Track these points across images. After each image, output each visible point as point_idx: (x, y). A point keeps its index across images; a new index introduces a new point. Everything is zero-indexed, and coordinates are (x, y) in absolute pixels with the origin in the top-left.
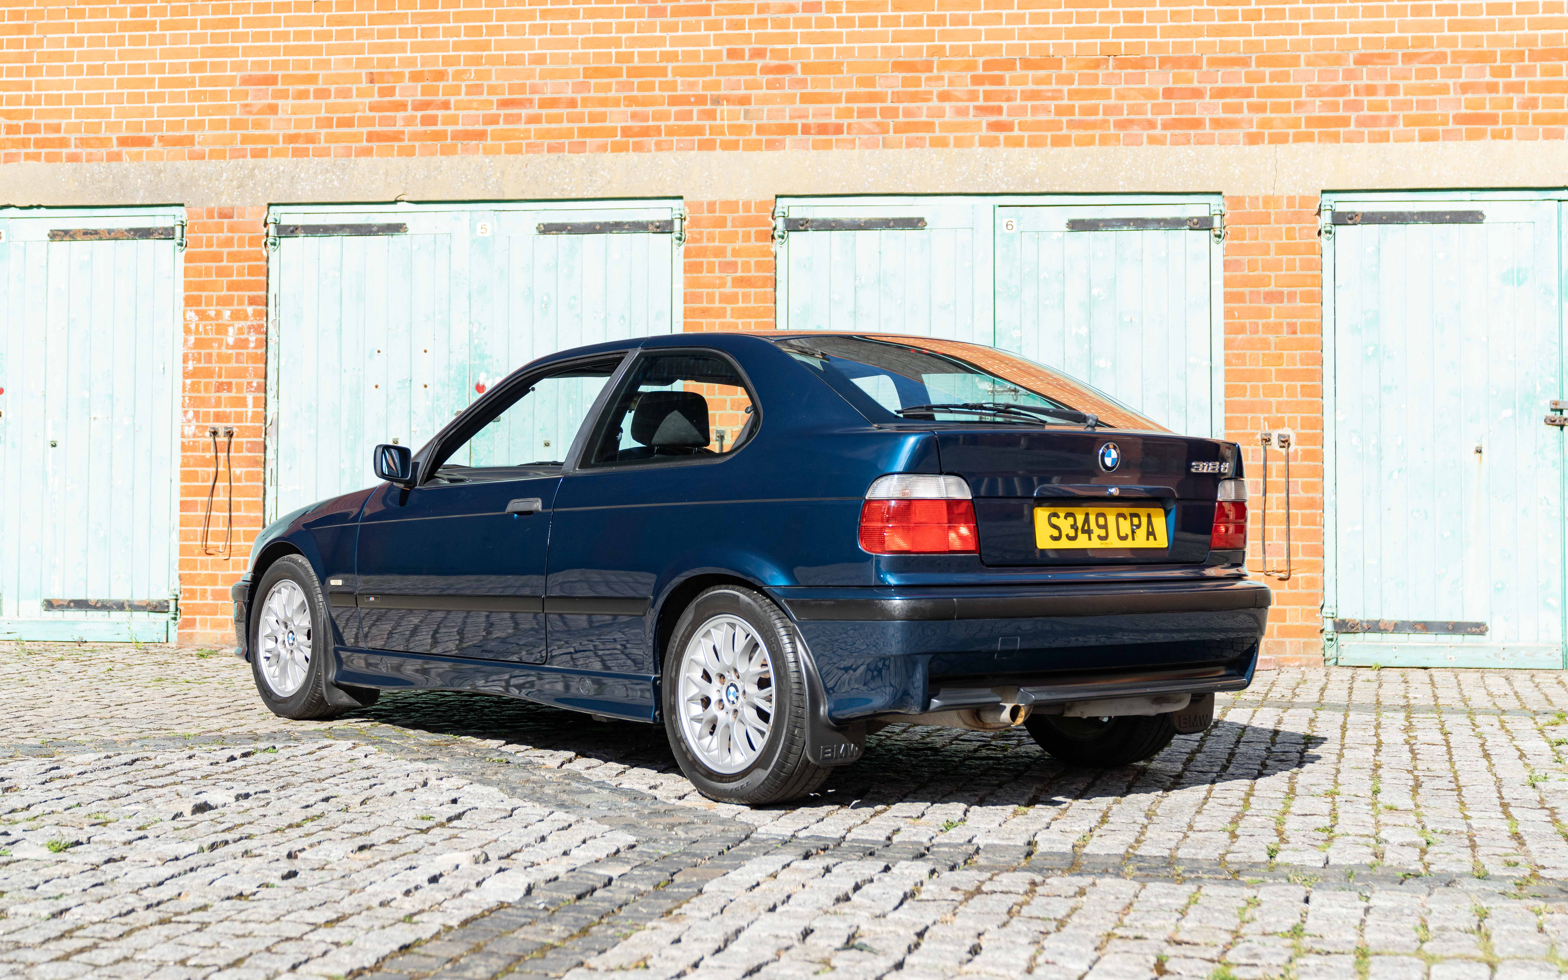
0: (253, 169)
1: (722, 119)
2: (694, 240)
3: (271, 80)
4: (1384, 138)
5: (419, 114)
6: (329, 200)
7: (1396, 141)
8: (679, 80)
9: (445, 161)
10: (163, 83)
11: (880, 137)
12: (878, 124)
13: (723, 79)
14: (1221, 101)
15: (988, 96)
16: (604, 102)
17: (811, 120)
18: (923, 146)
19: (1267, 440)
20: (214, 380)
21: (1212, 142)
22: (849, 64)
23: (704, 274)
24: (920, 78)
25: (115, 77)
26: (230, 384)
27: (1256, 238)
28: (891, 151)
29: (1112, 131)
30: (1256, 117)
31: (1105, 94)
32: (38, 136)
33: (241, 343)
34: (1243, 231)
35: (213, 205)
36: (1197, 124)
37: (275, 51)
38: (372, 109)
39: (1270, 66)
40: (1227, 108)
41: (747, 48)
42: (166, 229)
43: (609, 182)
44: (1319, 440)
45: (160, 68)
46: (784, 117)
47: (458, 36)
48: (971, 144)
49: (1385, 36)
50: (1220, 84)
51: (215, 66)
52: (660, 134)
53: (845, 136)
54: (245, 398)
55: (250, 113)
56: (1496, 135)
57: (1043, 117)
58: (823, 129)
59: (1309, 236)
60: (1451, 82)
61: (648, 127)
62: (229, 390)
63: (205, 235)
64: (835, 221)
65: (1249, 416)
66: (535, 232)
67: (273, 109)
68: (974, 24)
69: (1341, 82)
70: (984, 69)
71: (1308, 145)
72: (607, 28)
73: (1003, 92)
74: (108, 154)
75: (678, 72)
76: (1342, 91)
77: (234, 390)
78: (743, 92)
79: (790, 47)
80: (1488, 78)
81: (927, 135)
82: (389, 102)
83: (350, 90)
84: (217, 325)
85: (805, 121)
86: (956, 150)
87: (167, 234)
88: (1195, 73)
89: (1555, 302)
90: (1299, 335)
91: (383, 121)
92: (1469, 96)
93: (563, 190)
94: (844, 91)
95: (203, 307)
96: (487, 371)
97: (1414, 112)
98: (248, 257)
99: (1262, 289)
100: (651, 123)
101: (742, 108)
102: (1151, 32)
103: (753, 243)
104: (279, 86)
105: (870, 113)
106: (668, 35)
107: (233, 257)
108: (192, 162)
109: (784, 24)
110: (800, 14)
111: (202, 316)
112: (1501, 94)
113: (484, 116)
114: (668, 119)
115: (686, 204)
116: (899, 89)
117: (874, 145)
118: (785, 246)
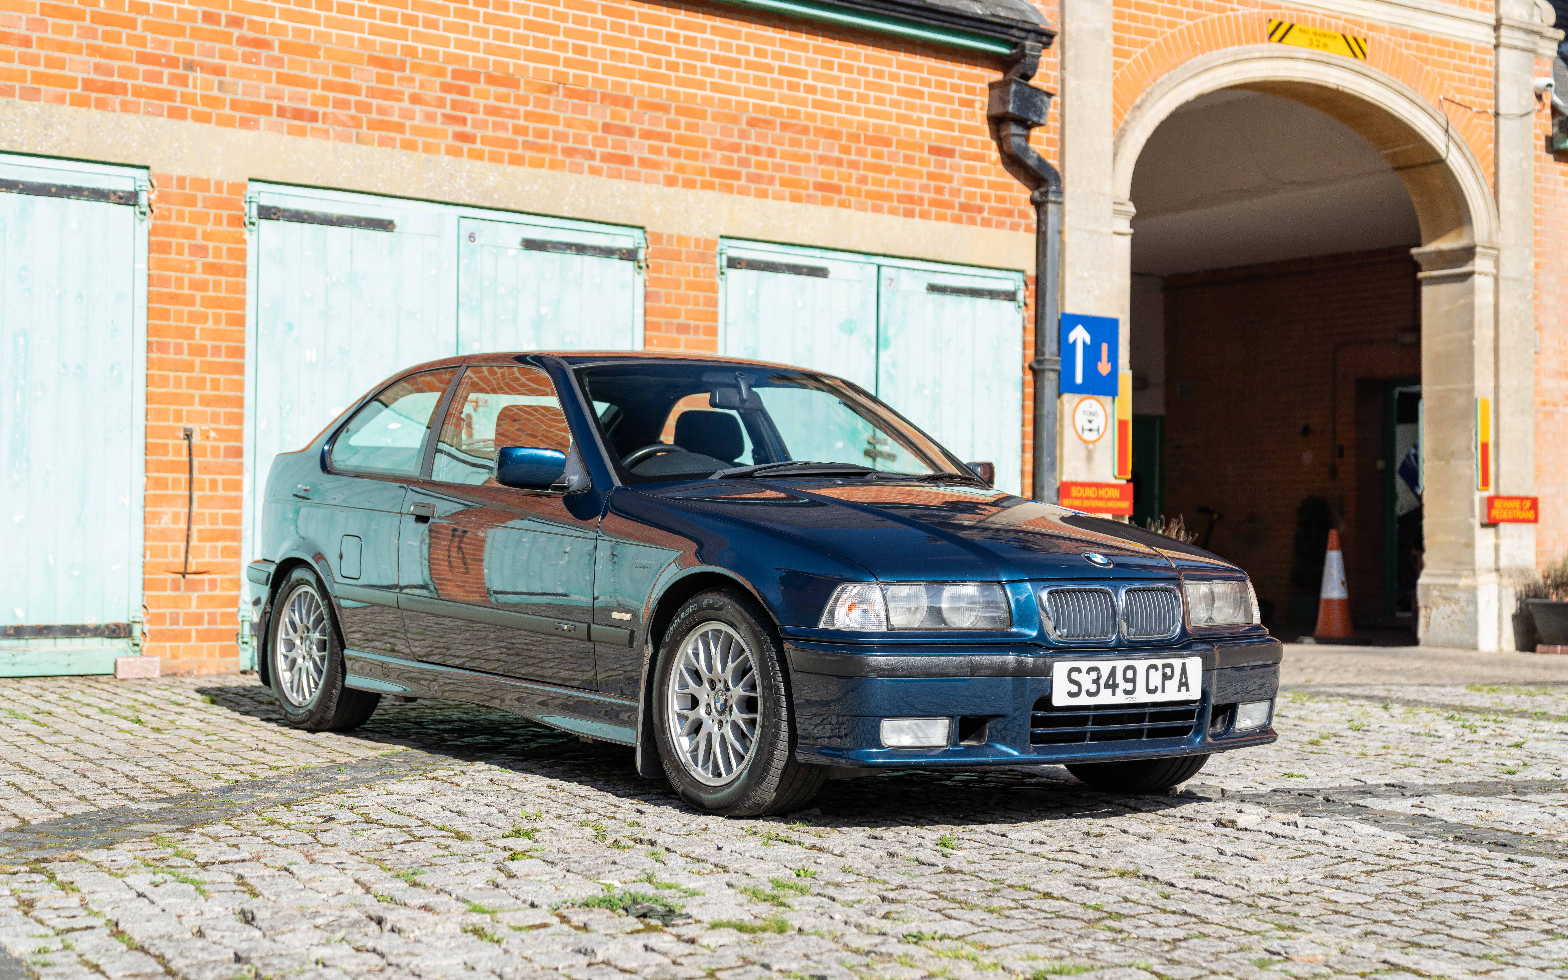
1: (195, 87)
2: (162, 217)
4: (764, 194)
7: (773, 198)
8: (149, 36)
11: (354, 131)
12: (353, 118)
13: (196, 43)
14: (647, 142)
15: (455, 105)
16: (63, 47)
17: (286, 103)
18: (394, 147)
21: (638, 179)
22: (326, 49)
23: (173, 256)
24: (392, 77)
27: (671, 273)
28: (364, 147)
29: (559, 156)
30: (673, 161)
31: (554, 120)
34: (660, 265)
36: (628, 160)
39: (685, 116)
40: (652, 150)
41: (223, 13)
43: (67, 139)
46: (259, 96)
48: (438, 152)
49: (769, 104)
50: (646, 126)
52: (125, 93)
53: (319, 125)
56: (842, 204)
57: (501, 134)
58: (298, 114)
59: (710, 276)
60: (812, 152)
61: (113, 83)
64: (307, 213)
68: (444, 30)
69: (736, 139)
70: (452, 78)
71: (711, 193)
73: (468, 103)
75: (147, 27)
76: (736, 148)
78: (216, 61)
79: (268, 21)
80: (836, 154)
81: (398, 136)
85: (281, 103)
86: (424, 155)
88: (627, 113)
89: (874, 351)
92: (824, 167)
93: (12, 141)
94: (320, 77)
97: (786, 175)
99: (673, 321)
100: (116, 79)
101: (216, 79)
102: (593, 67)
103: (224, 227)
105: (345, 104)
112: (844, 169)
114: (136, 77)
115: (154, 176)
116: (373, 84)
117: (347, 139)
118: (255, 234)
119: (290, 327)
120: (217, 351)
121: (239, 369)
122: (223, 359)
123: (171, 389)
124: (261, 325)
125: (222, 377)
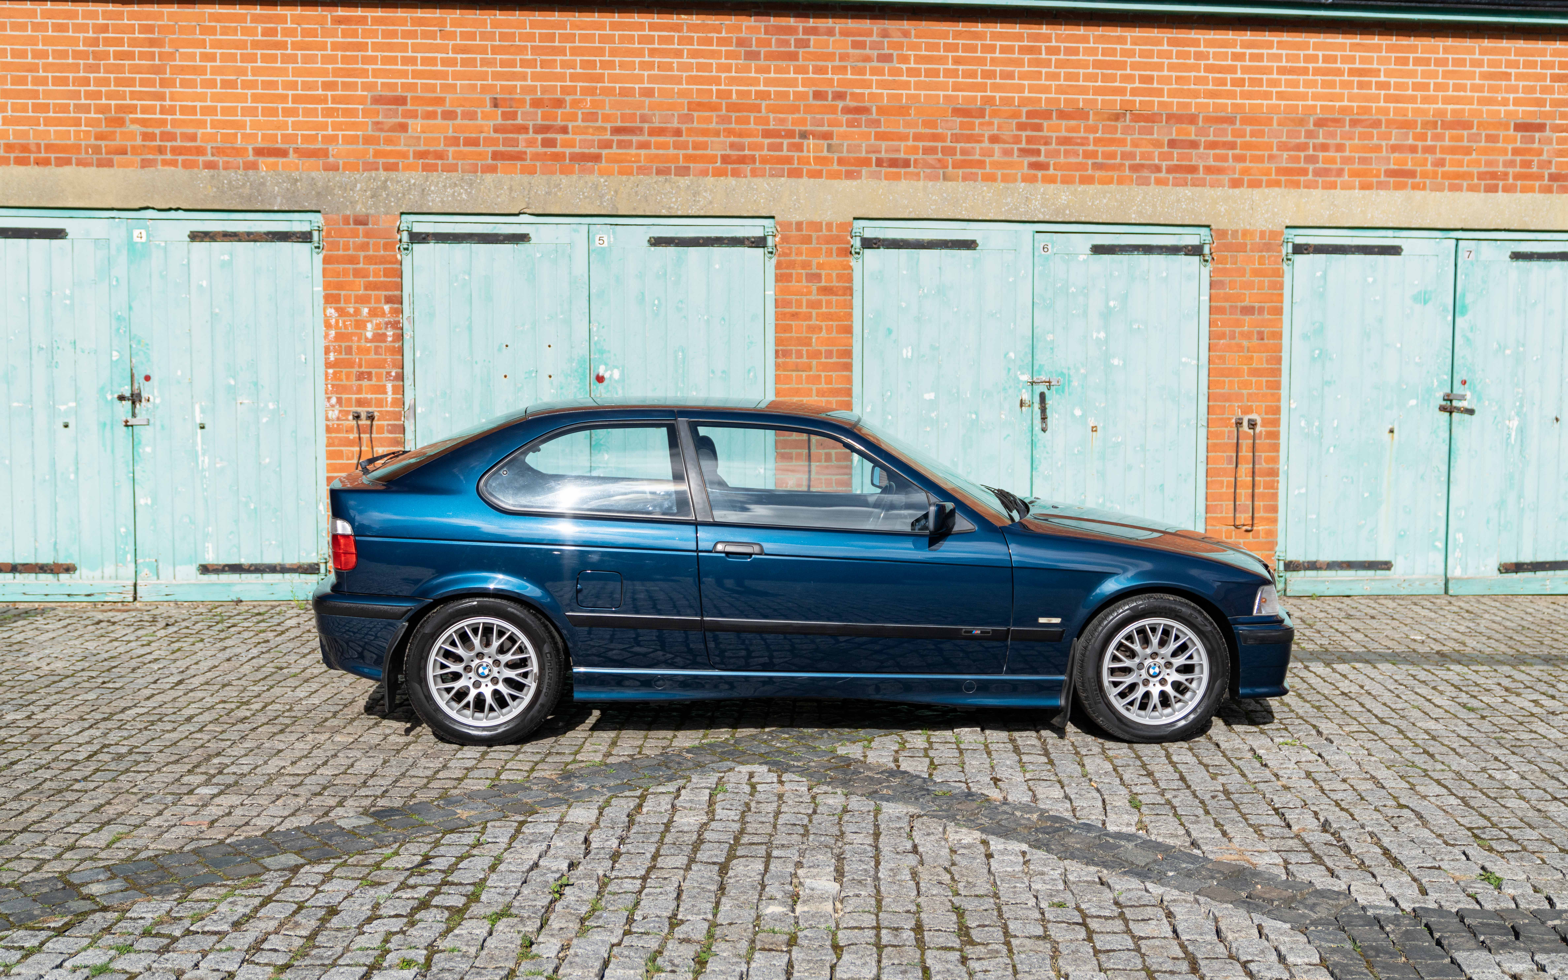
0: (386, 181)
1: (809, 151)
2: (785, 254)
3: (401, 101)
4: (1333, 186)
5: (540, 137)
6: (458, 211)
7: (1342, 189)
8: (771, 116)
9: (564, 180)
10: (296, 99)
11: (941, 171)
12: (939, 160)
13: (809, 117)
14: (1212, 152)
15: (1029, 140)
16: (705, 132)
17: (883, 155)
18: (975, 180)
19: (1239, 423)
20: (355, 370)
21: (1204, 185)
22: (916, 108)
23: (793, 283)
24: (974, 123)
25: (249, 92)
26: (370, 374)
27: (1236, 263)
28: (950, 183)
29: (1127, 173)
30: (1239, 166)
31: (1122, 142)
32: (174, 143)
33: (379, 337)
34: (1226, 257)
35: (348, 213)
36: (1193, 169)
37: (404, 74)
38: (496, 130)
39: (1251, 124)
40: (1217, 158)
41: (830, 90)
42: (303, 233)
43: (711, 202)
44: (1276, 422)
45: (293, 86)
46: (861, 152)
47: (575, 68)
48: (1015, 180)
49: (1337, 104)
50: (1211, 138)
51: (346, 86)
52: (754, 162)
53: (912, 169)
54: (385, 386)
55: (381, 130)
56: (1415, 187)
57: (1073, 160)
58: (894, 163)
59: (1276, 263)
60: (1384, 143)
61: (745, 156)
62: (370, 379)
63: (341, 240)
64: (902, 240)
65: (1227, 404)
66: (647, 244)
67: (403, 127)
68: (1020, 79)
69: (1303, 140)
70: (1028, 117)
71: (1277, 189)
72: (708, 67)
73: (1041, 137)
74: (244, 163)
75: (770, 109)
76: (1303, 147)
77: (374, 379)
78: (826, 128)
79: (867, 91)
80: (1410, 142)
81: (980, 171)
82: (513, 125)
83: (476, 112)
84: (356, 321)
85: (878, 156)
86: (1003, 184)
87: (305, 237)
88: (1193, 128)
89: (1450, 318)
90: (1266, 341)
91: (506, 142)
92: (1396, 155)
93: (670, 208)
94: (912, 131)
95: (342, 305)
96: (606, 364)
97: (1356, 166)
98: (383, 261)
99: (1239, 304)
100: (746, 152)
101: (825, 143)
102: (1159, 93)
103: (835, 259)
104: (409, 107)
105: (933, 151)
106: (762, 76)
107: (369, 260)
108: (326, 173)
109: (862, 71)
110: (875, 64)
111: (341, 312)
112: (1419, 155)
113: (599, 141)
114: (762, 149)
115: (777, 223)
116: (957, 131)
117: (937, 178)
118: (860, 261)
119: (890, 331)
120: (829, 354)
121: (848, 367)
122: (834, 360)
123: (794, 385)
124: (865, 331)
125: (834, 374)
